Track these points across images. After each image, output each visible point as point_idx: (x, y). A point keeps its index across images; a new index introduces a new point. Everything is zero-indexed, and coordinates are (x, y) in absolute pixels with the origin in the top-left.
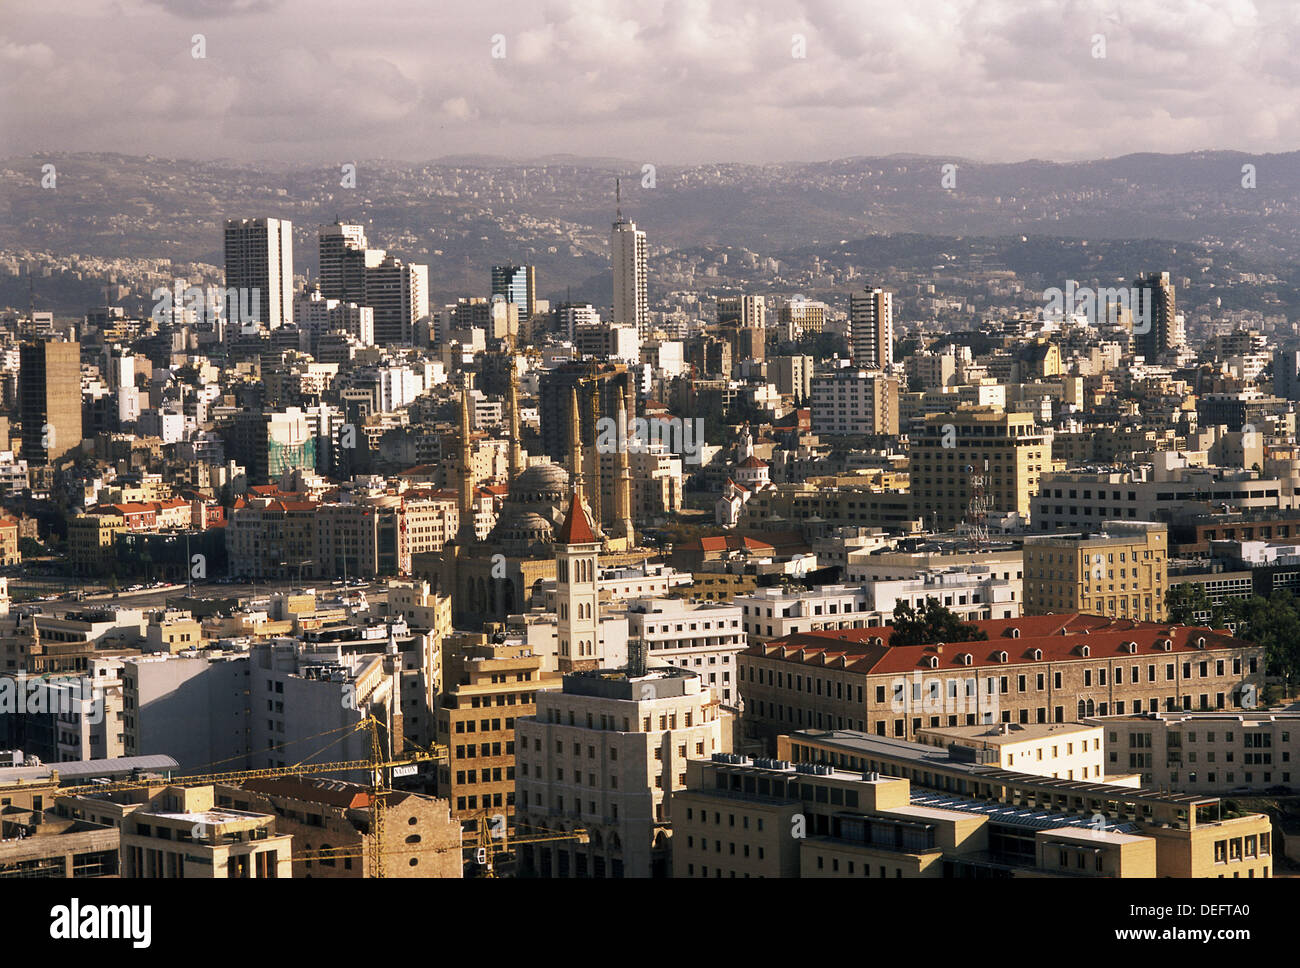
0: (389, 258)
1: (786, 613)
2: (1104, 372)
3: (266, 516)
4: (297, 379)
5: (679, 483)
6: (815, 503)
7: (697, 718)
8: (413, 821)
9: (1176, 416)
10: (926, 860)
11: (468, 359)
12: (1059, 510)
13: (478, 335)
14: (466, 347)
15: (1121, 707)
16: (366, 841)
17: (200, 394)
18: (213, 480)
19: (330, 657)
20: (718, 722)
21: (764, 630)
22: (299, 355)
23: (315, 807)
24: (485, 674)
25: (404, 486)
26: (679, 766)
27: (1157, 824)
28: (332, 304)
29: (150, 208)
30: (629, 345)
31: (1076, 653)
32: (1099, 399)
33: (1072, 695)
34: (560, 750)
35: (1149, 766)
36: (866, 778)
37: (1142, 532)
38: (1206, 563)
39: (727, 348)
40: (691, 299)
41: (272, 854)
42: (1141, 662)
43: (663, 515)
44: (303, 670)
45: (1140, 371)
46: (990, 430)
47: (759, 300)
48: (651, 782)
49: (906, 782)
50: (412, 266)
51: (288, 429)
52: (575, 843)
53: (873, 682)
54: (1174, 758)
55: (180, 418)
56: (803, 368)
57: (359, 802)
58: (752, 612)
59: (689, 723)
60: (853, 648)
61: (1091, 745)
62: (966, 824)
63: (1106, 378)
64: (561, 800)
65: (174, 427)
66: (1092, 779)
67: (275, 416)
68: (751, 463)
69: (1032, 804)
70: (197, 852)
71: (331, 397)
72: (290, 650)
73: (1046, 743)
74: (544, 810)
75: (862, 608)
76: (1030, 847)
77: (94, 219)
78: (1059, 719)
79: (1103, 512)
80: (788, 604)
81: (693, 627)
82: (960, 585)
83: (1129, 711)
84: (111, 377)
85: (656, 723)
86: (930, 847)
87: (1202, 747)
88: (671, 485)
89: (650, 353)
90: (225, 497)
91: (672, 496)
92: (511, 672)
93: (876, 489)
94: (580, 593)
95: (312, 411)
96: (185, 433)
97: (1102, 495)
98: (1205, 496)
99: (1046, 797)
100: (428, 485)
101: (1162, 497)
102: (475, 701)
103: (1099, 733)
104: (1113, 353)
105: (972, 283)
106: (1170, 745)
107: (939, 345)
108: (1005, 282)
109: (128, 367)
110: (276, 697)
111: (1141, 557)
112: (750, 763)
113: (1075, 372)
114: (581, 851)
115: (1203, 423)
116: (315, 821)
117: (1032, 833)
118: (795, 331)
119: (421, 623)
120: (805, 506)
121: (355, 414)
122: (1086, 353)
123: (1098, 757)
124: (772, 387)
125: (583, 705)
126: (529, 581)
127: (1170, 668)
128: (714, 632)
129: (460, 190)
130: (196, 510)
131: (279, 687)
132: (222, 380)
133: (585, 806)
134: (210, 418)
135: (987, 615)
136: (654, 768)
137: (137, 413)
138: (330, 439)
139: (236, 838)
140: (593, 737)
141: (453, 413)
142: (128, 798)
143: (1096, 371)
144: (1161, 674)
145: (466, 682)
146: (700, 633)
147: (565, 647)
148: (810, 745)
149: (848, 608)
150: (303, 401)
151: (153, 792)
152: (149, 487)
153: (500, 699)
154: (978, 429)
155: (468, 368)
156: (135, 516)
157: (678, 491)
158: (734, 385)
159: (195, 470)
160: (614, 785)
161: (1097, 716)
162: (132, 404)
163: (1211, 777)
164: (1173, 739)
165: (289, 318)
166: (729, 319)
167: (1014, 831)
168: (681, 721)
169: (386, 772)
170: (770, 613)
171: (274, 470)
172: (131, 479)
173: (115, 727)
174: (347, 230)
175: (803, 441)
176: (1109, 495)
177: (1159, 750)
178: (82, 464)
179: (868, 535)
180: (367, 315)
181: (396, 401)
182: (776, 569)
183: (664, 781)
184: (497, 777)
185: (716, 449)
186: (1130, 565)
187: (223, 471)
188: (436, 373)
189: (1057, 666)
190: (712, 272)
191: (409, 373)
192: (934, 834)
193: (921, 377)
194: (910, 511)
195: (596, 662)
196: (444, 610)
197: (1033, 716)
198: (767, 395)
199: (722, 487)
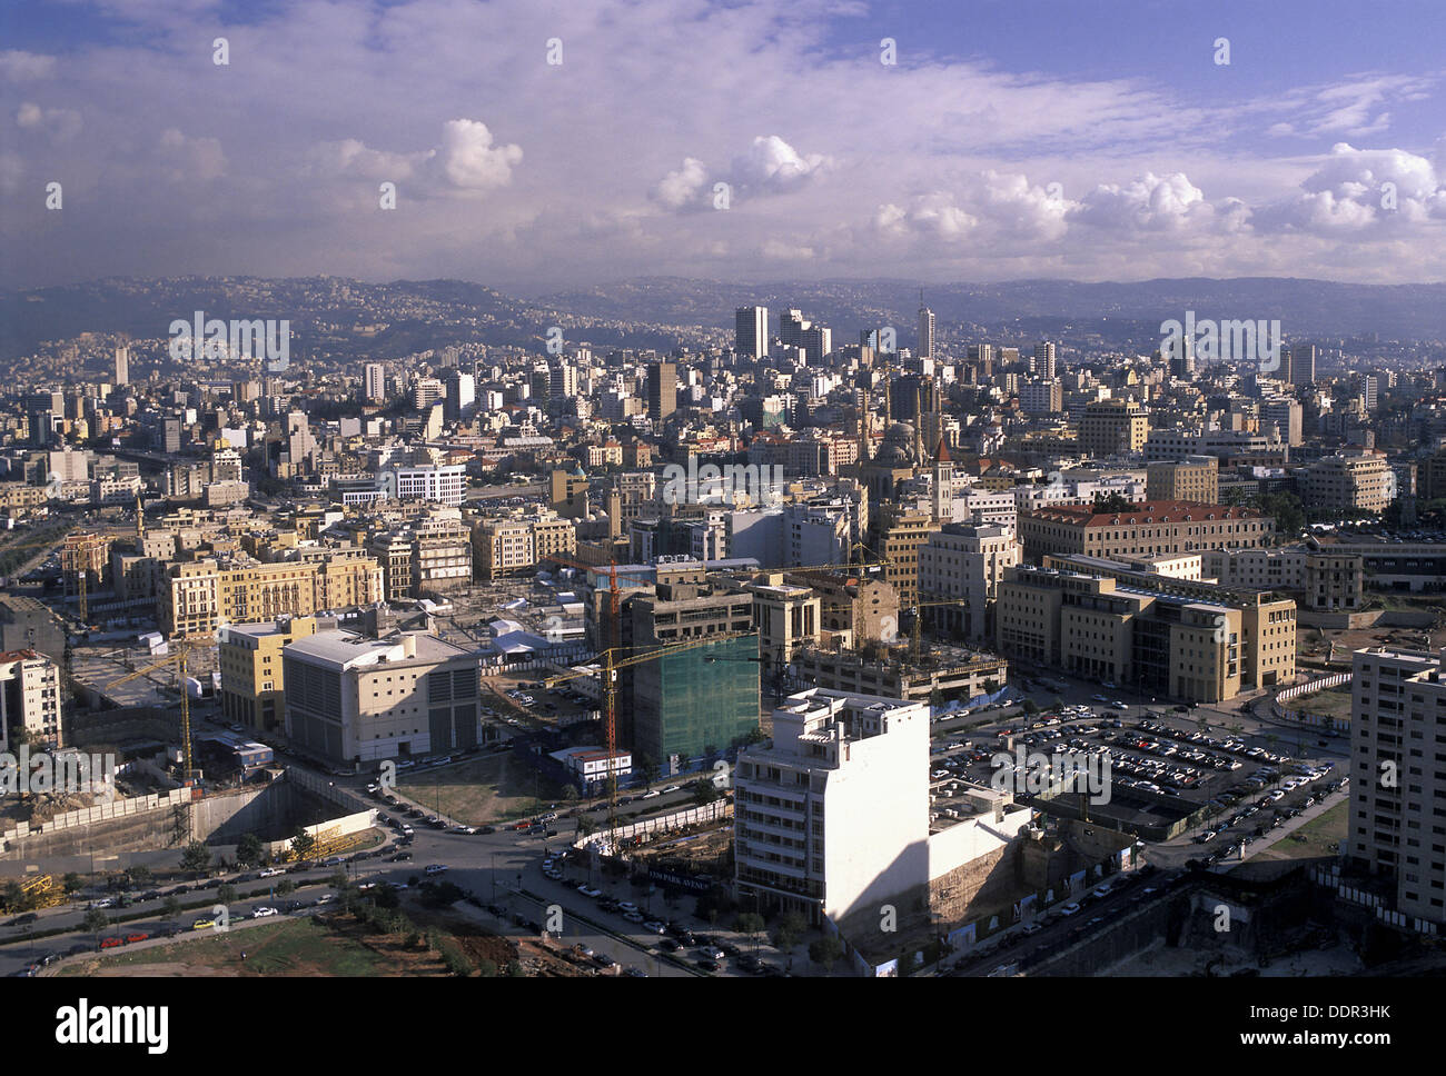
0: (813, 326)
1: (1035, 497)
2: (1156, 383)
3: (767, 446)
4: (773, 381)
5: (958, 433)
6: (1031, 444)
7: (1007, 547)
8: (875, 593)
9: (1196, 405)
10: (1126, 618)
11: (851, 373)
12: (1157, 450)
13: (855, 362)
14: (850, 368)
15: (1205, 545)
16: (855, 602)
17: (728, 388)
18: (737, 428)
19: (822, 514)
20: (1016, 549)
21: (1024, 504)
22: (773, 371)
23: (828, 585)
24: (902, 524)
25: (830, 433)
26: (999, 569)
27: (1241, 603)
28: (786, 347)
29: (691, 301)
30: (929, 367)
31: (1185, 519)
32: (1156, 397)
33: (1182, 539)
34: (940, 560)
35: (1221, 573)
36: (1094, 577)
37: (1206, 461)
38: (1236, 476)
39: (974, 370)
40: (945, 346)
41: (811, 607)
42: (1215, 524)
43: (951, 448)
44: (810, 519)
45: (1174, 383)
46: (1118, 411)
47: (988, 347)
48: (986, 577)
49: (1114, 580)
50: (823, 329)
51: (772, 405)
52: (958, 606)
53: (1087, 531)
54: (1233, 570)
55: (721, 399)
56: (1012, 380)
57: (851, 583)
58: (1018, 495)
59: (1003, 550)
60: (1076, 515)
61: (1195, 564)
62: (1145, 601)
63: (1158, 386)
64: (940, 584)
65: (718, 404)
66: (1195, 579)
67: (766, 399)
68: (994, 424)
69: (1175, 592)
70: (776, 604)
71: (790, 390)
72: (803, 509)
73: (1174, 562)
74: (932, 588)
75: (1071, 495)
76: (1179, 612)
77: (666, 307)
78: (1176, 551)
79: (1187, 451)
80: (1036, 492)
81: (991, 503)
82: (1118, 485)
83: (1209, 548)
84: (685, 380)
85: (988, 549)
86: (1127, 611)
87: (1247, 565)
88: (955, 434)
89: (939, 371)
90: (744, 437)
91: (955, 439)
92: (914, 523)
93: (1061, 438)
94: (943, 486)
95: (783, 397)
96: (723, 407)
97: (1179, 443)
98: (1230, 444)
99: (1183, 589)
100: (841, 433)
101: (1209, 444)
102: (897, 536)
103: (1199, 558)
104: (1160, 374)
105: (1079, 340)
106: (1231, 564)
107: (1076, 369)
108: (1096, 340)
109: (693, 375)
110: (796, 532)
111: (1205, 473)
112: (1035, 569)
113: (1142, 383)
114: (959, 610)
115: (1211, 409)
116: (828, 591)
117: (1179, 606)
118: (1005, 361)
119: (857, 501)
120: (1026, 446)
121: (802, 398)
122: (1147, 374)
123: (1198, 570)
124: (998, 388)
125: (951, 539)
126: (896, 479)
127: (1230, 527)
128: (1001, 505)
129: (835, 294)
130: (732, 442)
131: (799, 527)
132: (737, 382)
133: (953, 587)
134: (733, 400)
135: (1131, 500)
136: (987, 570)
137: (700, 397)
138: (791, 410)
139: (794, 599)
140: (958, 555)
141: (850, 399)
142: (743, 579)
143: (1153, 383)
144: (1225, 530)
145: (893, 527)
146: (995, 505)
147: (936, 511)
148: (1060, 561)
149: (1064, 495)
150: (778, 392)
151: (754, 576)
152: (708, 432)
153: (909, 535)
154: (1112, 410)
155: (851, 377)
156: (705, 445)
157: (957, 437)
158: (980, 387)
159: (729, 424)
160: (968, 577)
161: (1194, 550)
162: (698, 393)
163: (1251, 580)
164: (1233, 562)
165: (766, 353)
166: (973, 356)
167: (1167, 604)
168: (1000, 548)
169: (867, 569)
170: (1027, 496)
171: (766, 424)
172: (700, 428)
173: (719, 544)
174: (793, 312)
175: (1016, 414)
176: (1183, 443)
177: (1226, 567)
178: (677, 420)
179: (1065, 460)
180: (803, 352)
181: (820, 393)
182: (1023, 476)
183: (991, 577)
184: (907, 572)
185: (974, 417)
186: (1200, 477)
187: (741, 425)
188: (837, 380)
189: (1176, 525)
190: (955, 333)
191: (827, 380)
192: (1129, 605)
193: (1068, 385)
194: (1078, 449)
195: (950, 518)
196: (865, 492)
197: (1163, 549)
198: (995, 392)
199: (979, 435)
